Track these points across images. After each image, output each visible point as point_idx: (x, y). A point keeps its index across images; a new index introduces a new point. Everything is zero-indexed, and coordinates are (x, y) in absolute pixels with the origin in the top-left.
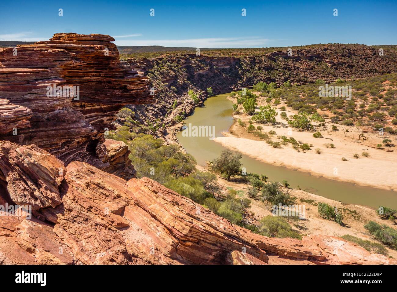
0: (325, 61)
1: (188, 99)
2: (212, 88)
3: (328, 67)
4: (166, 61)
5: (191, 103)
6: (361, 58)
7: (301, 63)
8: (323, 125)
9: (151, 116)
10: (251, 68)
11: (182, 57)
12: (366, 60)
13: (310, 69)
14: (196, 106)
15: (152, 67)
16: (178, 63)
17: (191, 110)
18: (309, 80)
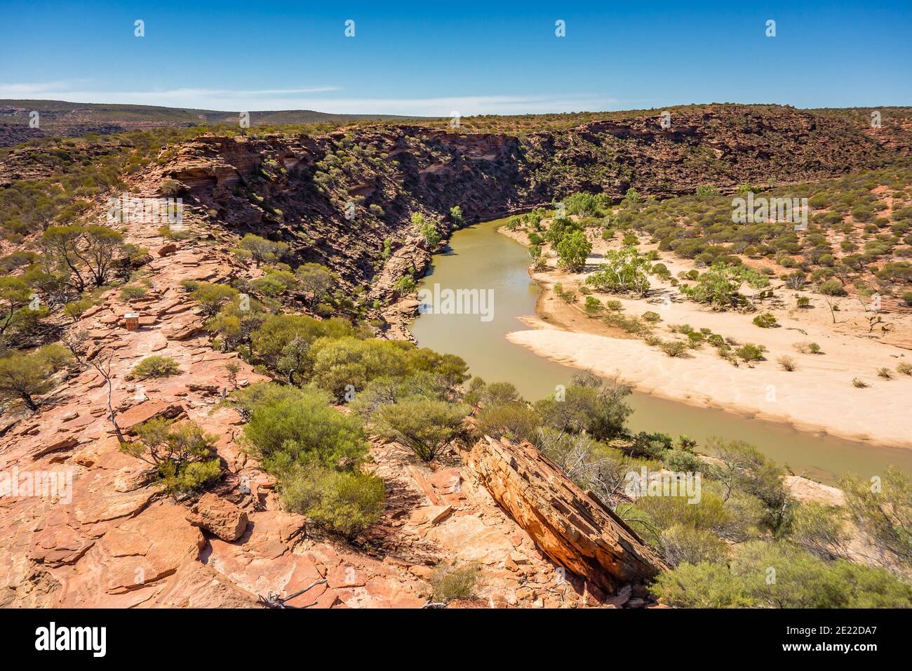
0: (710, 143)
1: (411, 235)
2: (461, 208)
3: (714, 157)
4: (352, 142)
5: (421, 245)
6: (785, 137)
7: (657, 149)
8: (771, 295)
9: (342, 281)
10: (545, 159)
11: (387, 132)
12: (796, 141)
13: (677, 163)
14: (434, 251)
15: (322, 156)
16: (378, 147)
17: (425, 261)
18: (677, 187)
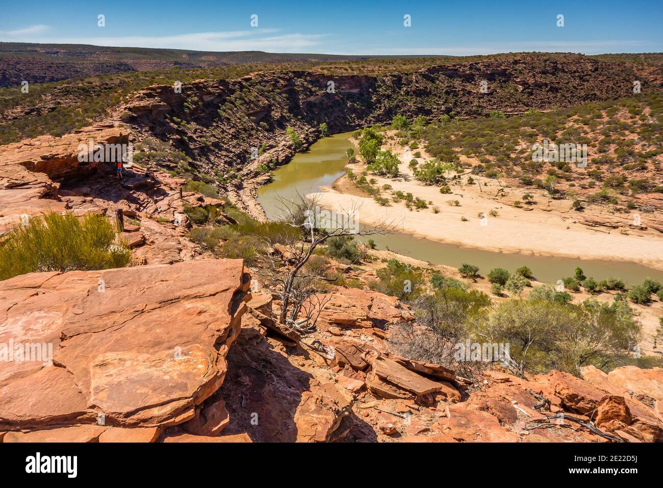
0: (515, 81)
1: (285, 141)
2: (328, 124)
3: (517, 91)
4: (256, 83)
5: (289, 147)
6: (572, 76)
7: (475, 85)
8: (459, 177)
9: (222, 165)
10: (394, 92)
11: (282, 76)
12: (581, 79)
13: (489, 95)
14: (298, 151)
15: (233, 92)
16: (274, 85)
17: (287, 156)
18: (485, 111)
